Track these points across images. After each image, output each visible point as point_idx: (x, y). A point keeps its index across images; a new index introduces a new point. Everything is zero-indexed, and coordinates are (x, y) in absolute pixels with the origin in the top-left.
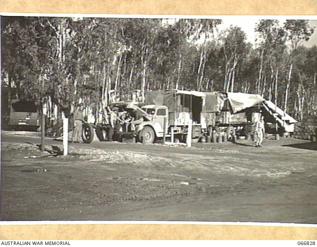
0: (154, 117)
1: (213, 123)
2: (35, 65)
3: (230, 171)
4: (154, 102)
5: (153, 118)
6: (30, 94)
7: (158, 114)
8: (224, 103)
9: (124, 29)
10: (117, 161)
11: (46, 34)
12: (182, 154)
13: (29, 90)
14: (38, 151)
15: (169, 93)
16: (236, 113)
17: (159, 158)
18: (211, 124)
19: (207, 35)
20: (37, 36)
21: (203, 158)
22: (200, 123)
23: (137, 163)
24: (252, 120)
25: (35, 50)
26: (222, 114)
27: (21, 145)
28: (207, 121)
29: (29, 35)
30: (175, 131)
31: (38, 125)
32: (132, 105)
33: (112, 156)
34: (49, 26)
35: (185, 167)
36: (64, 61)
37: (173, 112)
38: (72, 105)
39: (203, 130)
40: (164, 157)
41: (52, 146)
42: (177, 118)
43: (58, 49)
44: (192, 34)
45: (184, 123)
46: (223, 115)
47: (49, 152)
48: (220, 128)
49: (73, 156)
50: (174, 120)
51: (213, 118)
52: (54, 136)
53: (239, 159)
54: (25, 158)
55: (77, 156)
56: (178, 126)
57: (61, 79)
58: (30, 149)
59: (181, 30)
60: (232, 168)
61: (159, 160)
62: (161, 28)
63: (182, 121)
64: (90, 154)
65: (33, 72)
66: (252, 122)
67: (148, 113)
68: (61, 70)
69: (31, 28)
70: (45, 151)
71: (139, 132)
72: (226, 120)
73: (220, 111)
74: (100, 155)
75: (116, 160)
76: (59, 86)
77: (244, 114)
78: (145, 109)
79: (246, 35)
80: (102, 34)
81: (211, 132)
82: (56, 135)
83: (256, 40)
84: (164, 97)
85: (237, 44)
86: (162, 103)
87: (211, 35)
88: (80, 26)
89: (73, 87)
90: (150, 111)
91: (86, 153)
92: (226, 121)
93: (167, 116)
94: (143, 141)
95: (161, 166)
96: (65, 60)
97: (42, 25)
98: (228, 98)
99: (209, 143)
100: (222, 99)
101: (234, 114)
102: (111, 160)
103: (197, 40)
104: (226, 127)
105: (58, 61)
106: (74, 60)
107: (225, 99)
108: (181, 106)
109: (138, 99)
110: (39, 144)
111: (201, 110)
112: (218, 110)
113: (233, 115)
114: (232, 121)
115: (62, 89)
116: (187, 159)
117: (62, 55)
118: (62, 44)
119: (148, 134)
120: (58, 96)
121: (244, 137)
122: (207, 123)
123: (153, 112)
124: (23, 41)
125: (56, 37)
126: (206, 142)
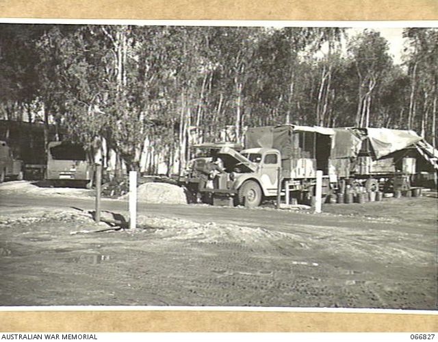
0: (260, 166)
1: (346, 174)
2: (83, 91)
3: (402, 256)
4: (259, 143)
5: (258, 168)
6: (76, 134)
7: (265, 162)
8: (362, 144)
9: (209, 38)
10: (215, 239)
11: (99, 46)
12: (313, 226)
13: (75, 128)
14: (91, 221)
15: (281, 131)
16: (380, 159)
17: (281, 233)
18: (344, 176)
19: (332, 44)
20: (86, 48)
21: (350, 233)
22: (327, 174)
23: (247, 242)
24: (404, 169)
25: (84, 69)
26: (359, 161)
27: (65, 212)
28: (337, 171)
29: (74, 48)
30: (291, 187)
31: (88, 179)
32: (227, 148)
33: (206, 230)
34: (104, 33)
35: (325, 250)
36: (125, 84)
37: (288, 159)
38: (137, 149)
39: (332, 185)
40: (287, 231)
41: (112, 213)
42: (294, 167)
43: (116, 67)
44: (310, 43)
45: (304, 175)
46: (361, 161)
47: (108, 223)
48: (357, 180)
49: (145, 230)
50: (290, 171)
51: (347, 167)
52: (112, 194)
53: (407, 234)
54: (71, 233)
55: (151, 230)
56: (295, 180)
57: (120, 111)
58: (78, 219)
59: (293, 37)
60: (403, 253)
61: (282, 237)
62: (264, 35)
63: (302, 171)
64: (171, 228)
65: (79, 102)
66: (404, 172)
67: (251, 159)
68: (121, 99)
69: (77, 38)
70: (101, 221)
71: (238, 189)
72: (365, 168)
73: (355, 156)
74: (187, 229)
75: (212, 237)
76: (119, 122)
77: (391, 159)
78: (247, 154)
79: (388, 43)
80: (181, 44)
81: (344, 187)
82: (115, 194)
83: (405, 50)
84: (274, 136)
85: (376, 56)
86: (271, 146)
87: (337, 43)
88: (149, 33)
89: (138, 123)
90: (254, 157)
91: (164, 224)
92: (365, 171)
93: (279, 164)
94: (246, 203)
95: (287, 248)
96: (127, 83)
97: (92, 33)
98: (368, 136)
99: (342, 204)
100: (359, 138)
101: (377, 160)
102: (205, 238)
103: (316, 51)
104: (365, 180)
105: (117, 85)
106: (140, 83)
107: (363, 138)
108: (300, 149)
109: (230, 139)
110: (91, 211)
111: (329, 155)
112: (353, 154)
113: (375, 161)
114: (374, 171)
115: (123, 126)
116: (324, 234)
117: (122, 76)
118: (122, 60)
119: (252, 192)
120: (118, 136)
121: (391, 195)
122: (338, 175)
123: (258, 159)
124: (65, 56)
125: (114, 49)
126: (337, 202)
